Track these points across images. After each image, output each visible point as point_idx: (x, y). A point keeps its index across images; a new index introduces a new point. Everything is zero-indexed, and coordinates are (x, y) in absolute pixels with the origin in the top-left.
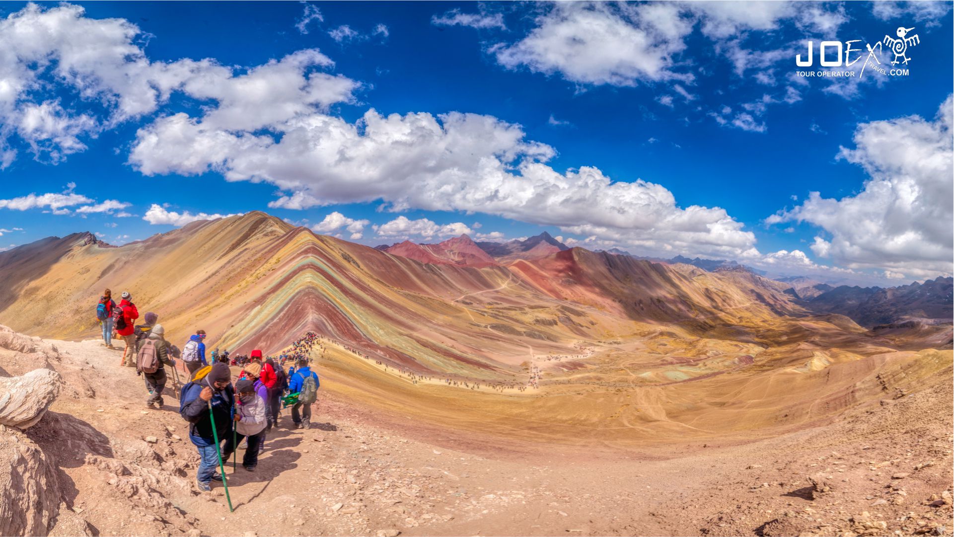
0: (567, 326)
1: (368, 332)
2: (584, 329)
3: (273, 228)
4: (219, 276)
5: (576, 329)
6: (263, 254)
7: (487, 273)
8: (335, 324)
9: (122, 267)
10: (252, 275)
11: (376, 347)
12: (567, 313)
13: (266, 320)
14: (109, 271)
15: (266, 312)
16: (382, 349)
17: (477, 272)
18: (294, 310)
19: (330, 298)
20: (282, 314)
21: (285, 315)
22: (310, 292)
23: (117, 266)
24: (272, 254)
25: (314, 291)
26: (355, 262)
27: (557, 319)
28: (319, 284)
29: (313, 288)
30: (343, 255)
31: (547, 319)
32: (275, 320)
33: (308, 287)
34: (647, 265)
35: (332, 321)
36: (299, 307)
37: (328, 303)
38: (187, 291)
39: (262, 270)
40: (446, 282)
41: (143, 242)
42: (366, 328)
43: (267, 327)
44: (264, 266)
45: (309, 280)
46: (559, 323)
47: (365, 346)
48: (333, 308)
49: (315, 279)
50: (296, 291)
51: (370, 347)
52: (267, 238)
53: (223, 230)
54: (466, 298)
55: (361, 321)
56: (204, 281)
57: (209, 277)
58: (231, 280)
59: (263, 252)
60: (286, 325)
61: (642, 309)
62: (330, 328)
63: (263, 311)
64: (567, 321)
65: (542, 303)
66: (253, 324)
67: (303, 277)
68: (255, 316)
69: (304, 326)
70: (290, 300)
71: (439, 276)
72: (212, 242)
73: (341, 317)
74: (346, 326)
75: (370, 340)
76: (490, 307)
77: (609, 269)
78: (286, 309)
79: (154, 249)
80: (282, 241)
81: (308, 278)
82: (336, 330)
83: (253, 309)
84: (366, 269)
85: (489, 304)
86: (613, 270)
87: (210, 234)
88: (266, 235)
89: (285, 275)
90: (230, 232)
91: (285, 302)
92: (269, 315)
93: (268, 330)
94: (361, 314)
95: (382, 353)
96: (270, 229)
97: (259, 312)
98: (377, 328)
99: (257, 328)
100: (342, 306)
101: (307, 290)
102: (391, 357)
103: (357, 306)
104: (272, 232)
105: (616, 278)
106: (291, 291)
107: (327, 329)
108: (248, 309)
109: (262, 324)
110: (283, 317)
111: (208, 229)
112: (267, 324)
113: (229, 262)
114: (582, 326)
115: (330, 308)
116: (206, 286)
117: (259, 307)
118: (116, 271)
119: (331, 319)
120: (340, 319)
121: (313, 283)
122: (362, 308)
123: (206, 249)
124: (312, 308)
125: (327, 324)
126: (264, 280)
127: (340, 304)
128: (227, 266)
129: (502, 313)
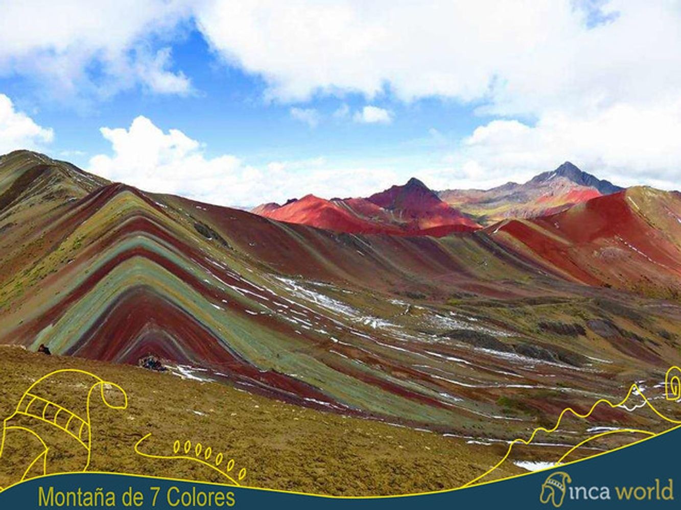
3: (62, 185)
6: (46, 235)
7: (451, 245)
8: (187, 341)
10: (27, 273)
11: (253, 373)
12: (608, 314)
16: (265, 376)
17: (434, 244)
25: (147, 291)
26: (217, 237)
27: (583, 324)
30: (196, 226)
31: (564, 323)
37: (173, 308)
39: (48, 263)
40: (381, 265)
44: (52, 255)
45: (138, 274)
46: (589, 332)
47: (236, 371)
48: (183, 315)
49: (149, 273)
51: (245, 372)
52: (51, 204)
59: (47, 229)
64: (607, 327)
65: (556, 294)
67: (127, 270)
71: (368, 253)
73: (196, 329)
74: (206, 341)
75: (246, 362)
76: (455, 301)
80: (83, 210)
81: (136, 272)
82: (189, 349)
84: (237, 247)
85: (455, 296)
88: (49, 197)
89: (95, 268)
95: (265, 382)
96: (56, 187)
100: (197, 312)
102: (279, 387)
104: (61, 192)
106: (109, 294)
115: (178, 316)
120: (195, 332)
121: (144, 279)
126: (54, 280)
127: (193, 309)
129: (478, 312)
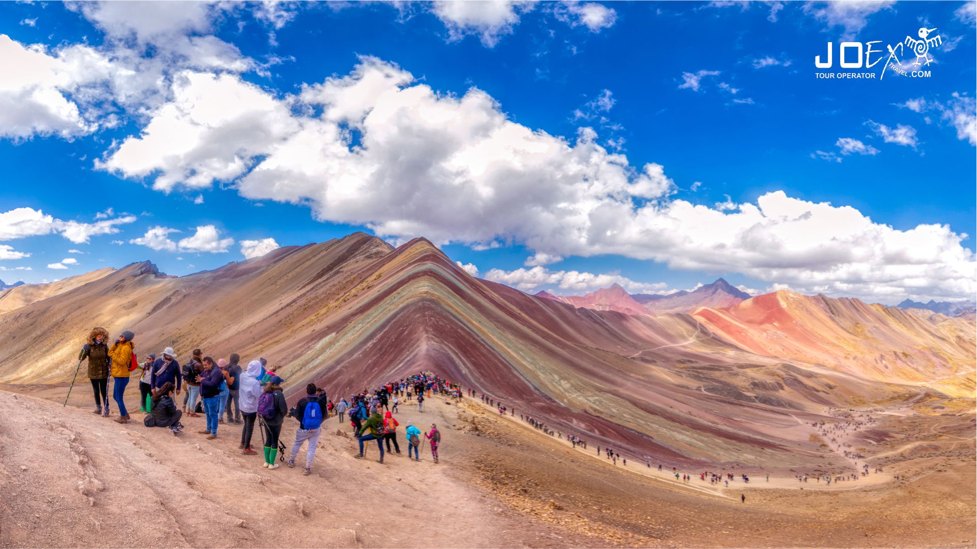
0: (797, 390)
1: (542, 383)
2: (822, 394)
3: (379, 249)
4: (295, 306)
5: (811, 395)
6: (359, 275)
8: (474, 364)
9: (180, 301)
10: (338, 299)
11: (567, 413)
12: (793, 374)
13: (338, 356)
14: (163, 306)
15: (342, 342)
16: (579, 417)
18: (393, 338)
19: (460, 317)
20: (370, 344)
21: (375, 345)
22: (426, 306)
23: (174, 300)
24: (372, 271)
25: (433, 306)
27: (782, 382)
28: (442, 296)
29: (432, 301)
31: (768, 381)
32: (355, 356)
33: (423, 300)
34: (880, 310)
35: (467, 357)
36: (403, 331)
37: (457, 325)
38: (249, 327)
39: (354, 291)
41: (212, 271)
42: (536, 377)
43: (338, 368)
44: (358, 286)
45: (425, 289)
46: (786, 387)
47: (542, 409)
48: (469, 334)
49: (436, 290)
50: (401, 306)
51: (555, 412)
53: (314, 256)
54: (645, 354)
55: (524, 363)
56: (273, 314)
57: (282, 309)
58: (307, 309)
59: (360, 272)
60: (375, 364)
61: (886, 367)
62: (464, 371)
63: (338, 341)
64: (796, 383)
66: (317, 362)
67: (416, 286)
68: (323, 350)
69: (411, 363)
70: (389, 321)
72: (298, 270)
73: (485, 351)
74: (497, 368)
75: (550, 399)
76: (682, 366)
77: (830, 317)
78: (378, 336)
79: (224, 280)
81: (423, 287)
82: (477, 375)
83: (321, 338)
86: (837, 318)
87: (298, 261)
88: (369, 257)
89: (386, 288)
90: (322, 257)
91: (378, 324)
92: (346, 346)
93: (340, 373)
94: (522, 350)
95: (583, 425)
96: (375, 250)
97: (331, 344)
98: (556, 377)
99: (318, 370)
100: (484, 333)
101: (420, 304)
102: (604, 435)
103: (511, 337)
104: (377, 253)
105: (843, 328)
106: (392, 307)
107: (459, 371)
108: (313, 339)
109: (330, 362)
110: (372, 349)
111: (296, 256)
112: (338, 362)
113: (313, 288)
114: (818, 391)
115: (462, 333)
116: (275, 319)
117: (334, 334)
118: (171, 306)
119: (465, 353)
120: (484, 355)
121: (432, 295)
122: (520, 341)
123: (289, 278)
124: (427, 331)
125: (457, 361)
126: (353, 301)
127: (480, 330)
128: (308, 294)
